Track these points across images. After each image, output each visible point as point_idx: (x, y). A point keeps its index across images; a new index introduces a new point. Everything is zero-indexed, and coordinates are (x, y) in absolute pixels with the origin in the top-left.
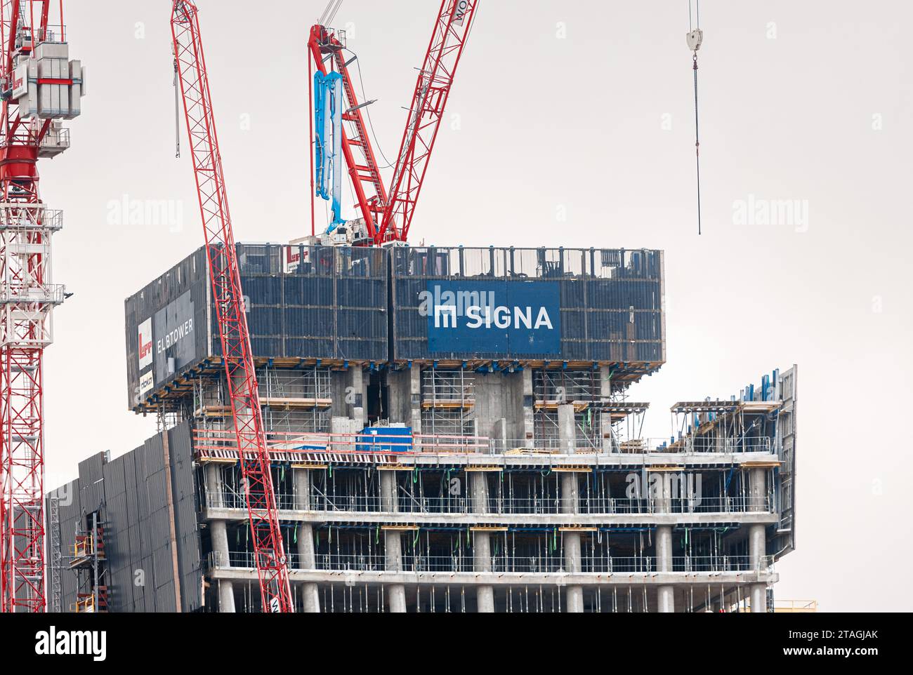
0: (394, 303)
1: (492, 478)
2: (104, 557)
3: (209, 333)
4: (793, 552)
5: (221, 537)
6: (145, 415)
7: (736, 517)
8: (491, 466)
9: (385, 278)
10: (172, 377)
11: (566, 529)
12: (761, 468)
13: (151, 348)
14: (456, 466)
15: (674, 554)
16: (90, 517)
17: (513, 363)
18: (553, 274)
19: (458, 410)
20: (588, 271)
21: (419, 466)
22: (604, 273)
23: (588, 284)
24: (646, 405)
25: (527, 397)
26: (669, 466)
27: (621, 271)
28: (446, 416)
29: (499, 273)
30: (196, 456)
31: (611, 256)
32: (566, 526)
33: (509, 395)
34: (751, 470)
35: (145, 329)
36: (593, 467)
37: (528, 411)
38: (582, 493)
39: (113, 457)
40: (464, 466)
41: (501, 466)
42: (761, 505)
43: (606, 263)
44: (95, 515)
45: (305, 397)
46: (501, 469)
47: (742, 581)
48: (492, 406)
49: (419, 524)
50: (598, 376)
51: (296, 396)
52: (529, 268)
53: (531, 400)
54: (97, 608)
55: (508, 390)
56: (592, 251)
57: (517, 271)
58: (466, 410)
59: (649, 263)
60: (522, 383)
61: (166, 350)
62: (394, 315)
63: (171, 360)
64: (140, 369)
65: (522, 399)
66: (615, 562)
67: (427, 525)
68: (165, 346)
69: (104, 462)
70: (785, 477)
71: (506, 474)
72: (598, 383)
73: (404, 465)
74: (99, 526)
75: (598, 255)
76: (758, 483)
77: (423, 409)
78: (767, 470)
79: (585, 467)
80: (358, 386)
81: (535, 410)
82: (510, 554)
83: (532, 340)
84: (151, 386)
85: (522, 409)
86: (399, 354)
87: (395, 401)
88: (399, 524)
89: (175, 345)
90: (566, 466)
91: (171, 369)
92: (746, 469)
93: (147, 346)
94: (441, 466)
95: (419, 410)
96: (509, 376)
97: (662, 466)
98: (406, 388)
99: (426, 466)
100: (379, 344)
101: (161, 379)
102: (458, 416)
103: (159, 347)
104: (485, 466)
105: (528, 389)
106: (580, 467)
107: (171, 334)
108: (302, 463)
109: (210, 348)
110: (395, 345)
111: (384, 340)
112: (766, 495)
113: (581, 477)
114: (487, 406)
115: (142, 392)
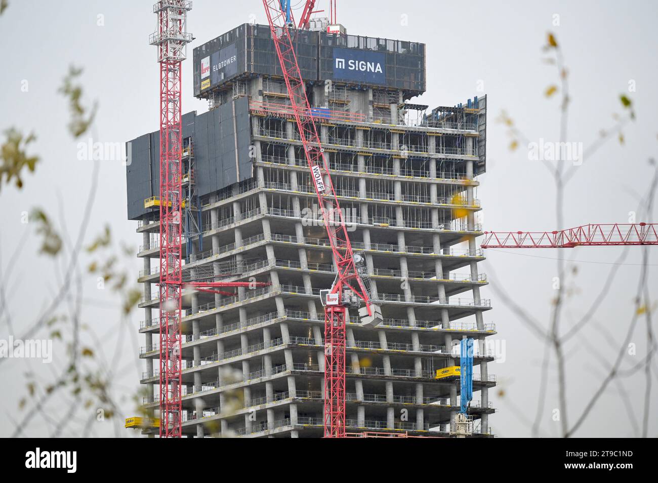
0: (319, 56)
1: (365, 132)
2: (194, 156)
3: (246, 62)
4: (485, 173)
5: (259, 148)
6: (200, 99)
7: (462, 157)
8: (366, 127)
9: (316, 45)
10: (223, 80)
11: (395, 157)
12: (471, 137)
13: (209, 70)
14: (352, 126)
16: (187, 139)
17: (366, 86)
18: (382, 48)
19: (343, 104)
20: (396, 50)
21: (337, 124)
22: (401, 51)
23: (395, 54)
24: (427, 107)
25: (370, 101)
26: (436, 133)
27: (409, 51)
28: (339, 106)
29: (361, 47)
31: (405, 44)
32: (395, 155)
33: (362, 100)
34: (467, 137)
36: (406, 131)
37: (371, 107)
39: (198, 114)
41: (370, 128)
42: (471, 152)
43: (403, 47)
44: (190, 138)
45: (281, 93)
46: (370, 129)
47: (464, 184)
48: (355, 104)
49: (338, 150)
50: (398, 94)
51: (278, 92)
52: (372, 46)
53: (372, 103)
54: (190, 179)
55: (362, 98)
56: (398, 41)
57: (368, 47)
58: (346, 105)
59: (420, 49)
60: (368, 95)
61: (219, 70)
62: (320, 61)
63: (223, 74)
64: (202, 78)
65: (368, 102)
66: (414, 172)
67: (341, 150)
68: (218, 68)
69: (195, 115)
70: (479, 142)
71: (371, 131)
73: (332, 124)
74: (191, 143)
75: (400, 44)
76: (470, 143)
77: (329, 102)
78: (474, 138)
79: (403, 131)
81: (373, 106)
82: (373, 166)
83: (374, 77)
84: (209, 85)
85: (368, 106)
86: (321, 78)
87: (316, 98)
88: (330, 149)
89: (224, 68)
90: (395, 130)
92: (465, 136)
93: (207, 69)
94: (346, 125)
95: (328, 103)
96: (362, 90)
97: (433, 133)
98: (322, 93)
99: (340, 125)
100: (313, 73)
101: (214, 82)
103: (214, 68)
104: (363, 127)
105: (371, 98)
106: (401, 130)
107: (222, 63)
108: (289, 119)
109: (246, 68)
110: (320, 74)
111: (316, 71)
112: (473, 148)
113: (401, 135)
114: (354, 103)
115: (202, 88)
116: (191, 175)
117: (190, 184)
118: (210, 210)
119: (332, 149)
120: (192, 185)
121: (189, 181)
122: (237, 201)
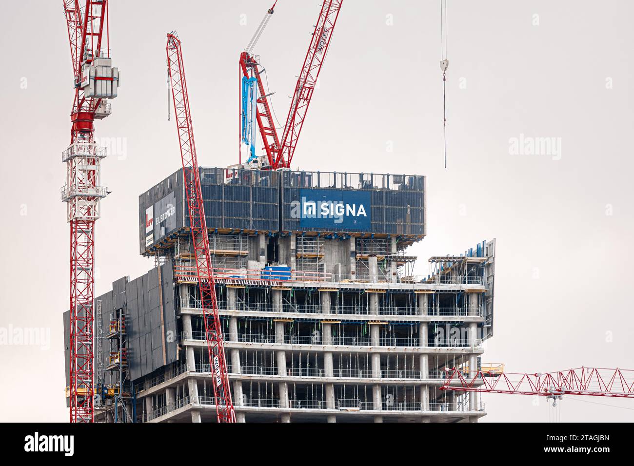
0: (283, 201)
1: (333, 295)
2: (126, 333)
3: (184, 215)
4: (492, 337)
5: (188, 323)
6: (148, 258)
7: (462, 318)
8: (332, 289)
9: (278, 187)
10: (164, 237)
11: (371, 323)
12: (476, 293)
13: (153, 222)
14: (314, 288)
15: (429, 337)
16: (118, 311)
17: (345, 234)
18: (368, 187)
19: (315, 258)
20: (386, 186)
21: (294, 288)
22: (394, 187)
23: (386, 193)
24: (415, 258)
25: (352, 252)
26: (427, 290)
27: (403, 186)
28: (309, 262)
29: (338, 186)
30: (175, 280)
31: (398, 178)
32: (372, 321)
33: (343, 251)
34: (471, 293)
35: (149, 211)
36: (387, 290)
37: (353, 260)
38: (381, 304)
39: (131, 279)
40: (318, 288)
42: (475, 312)
43: (395, 182)
44: (121, 310)
45: (234, 249)
46: (338, 290)
47: (464, 352)
48: (334, 257)
49: (294, 319)
50: (390, 242)
51: (229, 249)
52: (355, 184)
53: (354, 254)
54: (121, 360)
55: (342, 248)
56: (388, 175)
57: (348, 185)
58: (319, 258)
59: (418, 183)
60: (350, 245)
61: (161, 223)
62: (283, 207)
63: (163, 229)
64: (147, 233)
65: (350, 253)
66: (397, 341)
67: (298, 319)
68: (160, 221)
69: (126, 282)
70: (488, 298)
71: (340, 293)
72: (390, 246)
73: (286, 287)
74: (123, 316)
75: (391, 178)
76: (474, 300)
77: (297, 257)
78: (479, 294)
79: (383, 290)
80: (263, 244)
81: (356, 259)
82: (342, 336)
83: (355, 222)
84: (152, 242)
85: (350, 258)
86: (285, 228)
87: (282, 253)
88: (283, 318)
89: (165, 220)
90: (372, 289)
91: (163, 233)
92: (467, 293)
93: (151, 221)
94: (306, 288)
95: (295, 258)
96: (343, 240)
97: (423, 290)
98: (288, 246)
99: (298, 288)
100: (274, 223)
101: (157, 238)
102: (315, 262)
103: (157, 221)
104: (329, 288)
105: (353, 248)
106: (380, 290)
107: (163, 214)
108: (232, 285)
109: (184, 222)
110: (283, 223)
111: (277, 220)
112: (478, 307)
113: (380, 295)
114: (331, 257)
115: (147, 245)
116: (123, 355)
117: (121, 366)
118: (144, 398)
119: (286, 318)
120: (123, 368)
121: (119, 363)
122: (169, 387)
